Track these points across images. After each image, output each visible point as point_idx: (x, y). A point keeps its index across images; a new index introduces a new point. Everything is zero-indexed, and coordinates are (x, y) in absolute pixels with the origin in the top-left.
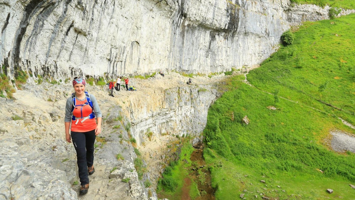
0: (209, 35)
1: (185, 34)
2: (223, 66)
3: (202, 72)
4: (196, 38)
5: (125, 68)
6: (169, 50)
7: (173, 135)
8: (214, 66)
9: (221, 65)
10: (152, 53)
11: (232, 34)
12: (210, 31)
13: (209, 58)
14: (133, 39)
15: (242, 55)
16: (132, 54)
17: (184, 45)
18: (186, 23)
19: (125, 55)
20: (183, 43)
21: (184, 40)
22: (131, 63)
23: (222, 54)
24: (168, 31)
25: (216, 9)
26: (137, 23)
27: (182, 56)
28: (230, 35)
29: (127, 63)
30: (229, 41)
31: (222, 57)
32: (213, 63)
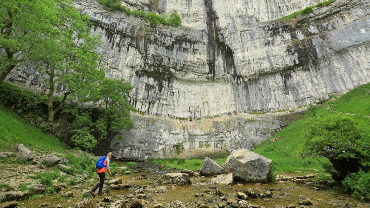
0: (281, 77)
1: (249, 86)
2: (311, 97)
3: (284, 108)
4: (264, 85)
5: (201, 114)
6: (234, 100)
7: (225, 149)
8: (299, 100)
9: (309, 96)
10: (219, 105)
11: (312, 63)
12: (280, 73)
13: (290, 94)
14: (203, 101)
15: (347, 76)
16: (204, 108)
17: (250, 93)
18: (246, 80)
19: (200, 109)
20: (248, 92)
21: (248, 90)
22: (204, 111)
23: (306, 86)
24: (229, 90)
25: (272, 58)
26: (203, 94)
27: (249, 101)
28: (311, 65)
29: (202, 112)
30: (311, 71)
31: (306, 89)
32: (297, 97)
